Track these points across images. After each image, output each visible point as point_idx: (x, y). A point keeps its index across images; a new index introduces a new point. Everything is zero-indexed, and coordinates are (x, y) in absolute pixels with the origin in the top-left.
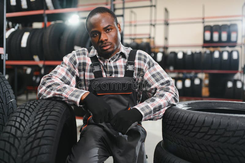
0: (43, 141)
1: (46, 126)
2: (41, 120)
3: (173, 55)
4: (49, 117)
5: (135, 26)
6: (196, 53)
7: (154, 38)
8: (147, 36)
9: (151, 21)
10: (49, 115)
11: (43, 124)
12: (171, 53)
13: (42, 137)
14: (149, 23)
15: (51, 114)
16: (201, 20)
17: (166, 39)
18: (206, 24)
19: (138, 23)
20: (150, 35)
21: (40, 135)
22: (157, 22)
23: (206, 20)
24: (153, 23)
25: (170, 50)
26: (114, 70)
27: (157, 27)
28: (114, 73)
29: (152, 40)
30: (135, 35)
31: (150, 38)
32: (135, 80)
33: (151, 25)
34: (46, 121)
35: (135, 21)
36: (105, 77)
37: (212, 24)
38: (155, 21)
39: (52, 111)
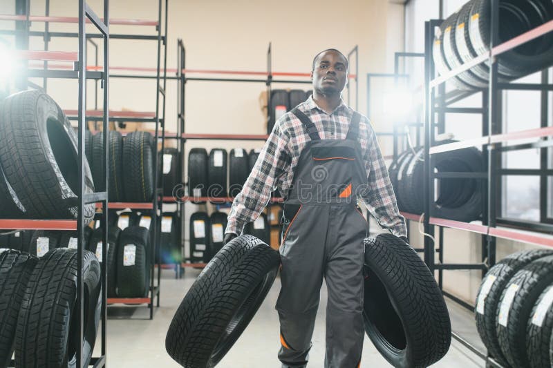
6: (253, 153)
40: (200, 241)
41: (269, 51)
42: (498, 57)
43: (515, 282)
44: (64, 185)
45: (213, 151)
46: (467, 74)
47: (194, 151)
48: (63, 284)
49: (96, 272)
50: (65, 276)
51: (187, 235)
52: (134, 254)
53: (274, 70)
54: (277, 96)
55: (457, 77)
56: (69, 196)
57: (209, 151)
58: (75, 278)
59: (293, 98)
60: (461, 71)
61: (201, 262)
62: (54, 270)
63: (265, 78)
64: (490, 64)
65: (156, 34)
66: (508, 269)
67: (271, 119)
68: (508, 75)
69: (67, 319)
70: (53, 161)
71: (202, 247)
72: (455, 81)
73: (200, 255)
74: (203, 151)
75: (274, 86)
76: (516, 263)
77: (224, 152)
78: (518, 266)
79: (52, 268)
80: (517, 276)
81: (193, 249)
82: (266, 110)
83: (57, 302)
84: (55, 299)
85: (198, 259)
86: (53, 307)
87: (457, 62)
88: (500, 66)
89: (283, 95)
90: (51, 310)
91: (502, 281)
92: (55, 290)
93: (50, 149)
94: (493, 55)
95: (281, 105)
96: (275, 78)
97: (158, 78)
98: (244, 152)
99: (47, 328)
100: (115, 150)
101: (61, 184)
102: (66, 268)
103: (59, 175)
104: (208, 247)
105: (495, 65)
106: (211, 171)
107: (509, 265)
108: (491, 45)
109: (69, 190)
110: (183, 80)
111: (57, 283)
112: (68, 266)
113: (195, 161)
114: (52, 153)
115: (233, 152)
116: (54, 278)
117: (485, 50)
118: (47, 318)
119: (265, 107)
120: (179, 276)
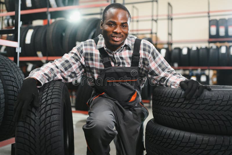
0: (53, 106)
1: (52, 96)
2: (48, 93)
3: (177, 51)
4: (54, 90)
5: (138, 21)
6: (201, 48)
7: (156, 34)
8: (149, 32)
9: (152, 16)
10: (53, 89)
11: (50, 95)
12: (176, 48)
13: (52, 103)
14: (151, 18)
15: (54, 88)
16: (207, 14)
17: (170, 34)
18: (212, 18)
19: (140, 19)
20: (151, 30)
21: (49, 102)
22: (159, 18)
23: (211, 14)
24: (155, 18)
25: (174, 46)
26: (121, 61)
27: (159, 22)
28: (121, 64)
29: (154, 35)
30: (137, 30)
31: (151, 33)
32: (140, 68)
33: (153, 20)
34: (52, 93)
35: (138, 17)
36: (114, 66)
37: (218, 18)
38: (157, 16)
39: (54, 86)
77: (188, 48)
98: (197, 48)
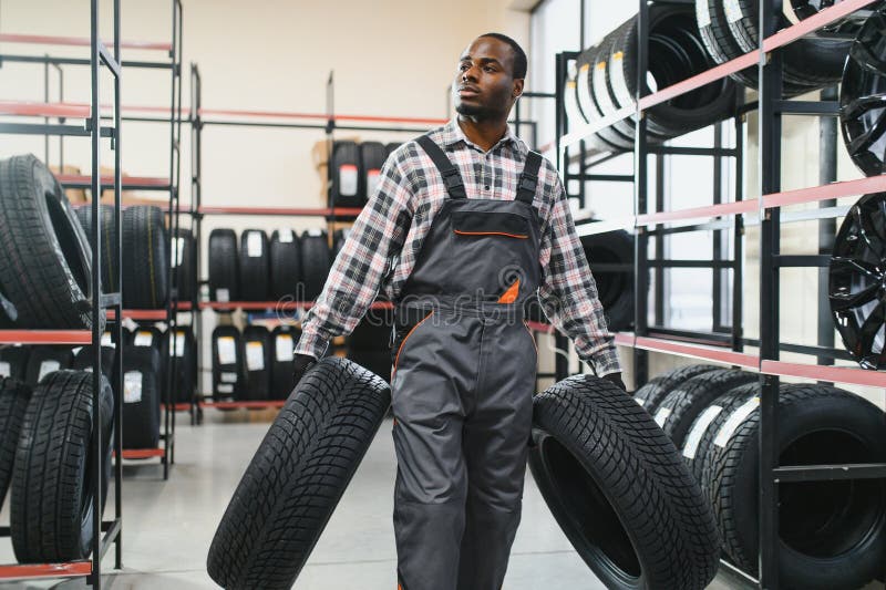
6: (306, 235)
17: (195, 180)
40: (229, 368)
41: (331, 81)
42: (646, 111)
43: (665, 406)
44: (73, 285)
45: (245, 234)
46: (609, 130)
47: (217, 233)
48: (73, 415)
49: (109, 403)
50: (75, 405)
51: (206, 361)
52: (140, 386)
53: (337, 112)
54: (343, 151)
55: (597, 134)
56: (79, 298)
57: (239, 233)
58: (89, 408)
59: (367, 153)
60: (603, 126)
61: (230, 400)
62: (60, 396)
63: (324, 122)
64: (637, 118)
65: (169, 61)
66: (658, 390)
67: (334, 186)
68: (661, 133)
69: (81, 462)
70: (59, 252)
71: (231, 377)
72: (596, 138)
73: (228, 389)
74: (231, 234)
75: (338, 135)
76: (669, 382)
77: (263, 234)
78: (670, 385)
79: (56, 396)
80: (669, 398)
81: (217, 381)
82: (325, 170)
83: (68, 439)
84: (65, 435)
85: (225, 396)
86: (62, 446)
87: (597, 114)
88: (649, 122)
89: (352, 149)
90: (60, 449)
91: (650, 406)
92: (64, 423)
93: (54, 236)
94: (640, 109)
95: (348, 163)
96: (339, 123)
97: (172, 121)
98: (294, 234)
99: (55, 473)
100: (110, 233)
101: (71, 282)
102: (76, 395)
103: (67, 271)
104: (240, 377)
105: (643, 123)
106: (245, 263)
107: (660, 385)
108: (638, 94)
109: (80, 291)
110: (198, 125)
111: (66, 415)
112: (78, 392)
113: (220, 249)
114: (57, 242)
115: (276, 235)
116: (61, 409)
117: (631, 100)
118: (54, 460)
119: (321, 165)
120: (195, 421)
